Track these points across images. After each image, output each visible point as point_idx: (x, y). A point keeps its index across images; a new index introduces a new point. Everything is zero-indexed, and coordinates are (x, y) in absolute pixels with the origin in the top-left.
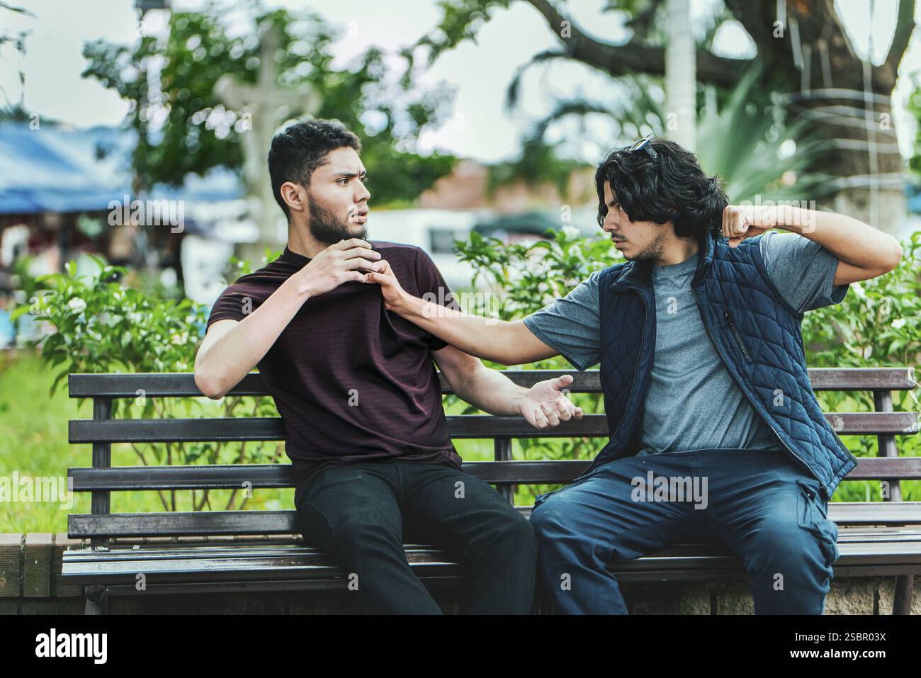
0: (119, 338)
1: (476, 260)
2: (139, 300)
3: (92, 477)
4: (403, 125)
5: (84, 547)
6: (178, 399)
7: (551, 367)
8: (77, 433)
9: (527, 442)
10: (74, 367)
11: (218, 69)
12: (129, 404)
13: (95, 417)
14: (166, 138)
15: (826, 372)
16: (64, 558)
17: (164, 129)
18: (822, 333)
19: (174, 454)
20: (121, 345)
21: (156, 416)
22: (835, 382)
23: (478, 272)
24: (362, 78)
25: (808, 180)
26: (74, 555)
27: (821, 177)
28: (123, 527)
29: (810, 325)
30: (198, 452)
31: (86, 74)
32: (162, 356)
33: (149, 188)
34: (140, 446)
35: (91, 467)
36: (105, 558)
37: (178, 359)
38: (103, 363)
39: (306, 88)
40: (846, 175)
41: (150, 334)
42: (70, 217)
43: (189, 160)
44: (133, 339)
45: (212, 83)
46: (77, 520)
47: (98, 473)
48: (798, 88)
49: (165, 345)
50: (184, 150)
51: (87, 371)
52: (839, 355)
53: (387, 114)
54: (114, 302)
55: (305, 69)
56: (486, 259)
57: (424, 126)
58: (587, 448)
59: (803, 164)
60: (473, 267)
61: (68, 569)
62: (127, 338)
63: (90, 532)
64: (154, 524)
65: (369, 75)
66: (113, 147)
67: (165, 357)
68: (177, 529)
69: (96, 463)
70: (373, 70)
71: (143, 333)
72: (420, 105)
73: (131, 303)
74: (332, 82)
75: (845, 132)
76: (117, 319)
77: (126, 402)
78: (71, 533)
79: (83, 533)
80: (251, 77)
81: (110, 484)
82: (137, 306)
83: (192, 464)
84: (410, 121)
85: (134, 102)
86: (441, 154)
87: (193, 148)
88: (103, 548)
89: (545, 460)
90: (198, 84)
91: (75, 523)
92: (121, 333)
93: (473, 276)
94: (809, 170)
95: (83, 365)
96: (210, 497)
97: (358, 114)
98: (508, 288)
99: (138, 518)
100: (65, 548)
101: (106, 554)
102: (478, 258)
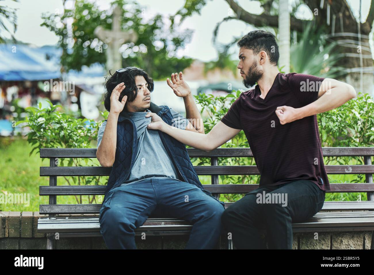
0: (59, 134)
1: (203, 103)
2: (67, 119)
3: (49, 190)
4: (171, 46)
5: (46, 218)
6: (83, 158)
7: (233, 146)
8: (43, 172)
9: (224, 176)
10: (41, 145)
11: (96, 24)
12: (62, 160)
13: (50, 165)
14: (74, 51)
15: (345, 149)
16: (39, 222)
17: (73, 47)
18: (343, 133)
19: (81, 181)
20: (60, 136)
21: (74, 165)
22: (348, 153)
23: (204, 108)
24: (154, 27)
25: (335, 69)
26: (42, 221)
27: (340, 69)
28: (62, 210)
29: (338, 129)
30: (91, 180)
31: (42, 25)
32: (77, 141)
33: (67, 71)
34: (68, 178)
35: (49, 185)
36: (55, 222)
37: (83, 142)
38: (52, 144)
39: (131, 31)
40: (351, 68)
41: (72, 132)
42: (35, 83)
43: (84, 60)
44: (64, 134)
45: (93, 29)
46: (43, 207)
47: (51, 188)
48: (330, 33)
49: (78, 136)
50: (82, 56)
51: (45, 147)
52: (349, 141)
53: (164, 42)
54: (57, 120)
55: (130, 23)
56: (207, 103)
57: (179, 47)
58: (248, 179)
59: (333, 63)
60: (202, 106)
61: (40, 227)
62: (62, 133)
63: (48, 212)
64: (74, 209)
65: (157, 26)
66: (53, 55)
67: (77, 142)
68: (83, 211)
69: (51, 184)
70: (159, 24)
71: (69, 131)
72: (177, 38)
73: (63, 120)
74: (142, 28)
75: (350, 50)
76: (58, 126)
77: (61, 159)
78: (41, 212)
79: (46, 212)
80: (109, 27)
81: (56, 193)
82: (66, 121)
83: (89, 185)
84: (173, 45)
85: (62, 37)
86: (186, 58)
87: (85, 55)
88: (54, 218)
89: (231, 184)
90: (88, 29)
91: (42, 208)
92: (60, 131)
93: (202, 110)
94: (335, 66)
95: (44, 145)
96: (96, 198)
97: (152, 42)
98: (216, 114)
99: (68, 206)
100: (38, 218)
101: (55, 221)
102: (204, 102)
